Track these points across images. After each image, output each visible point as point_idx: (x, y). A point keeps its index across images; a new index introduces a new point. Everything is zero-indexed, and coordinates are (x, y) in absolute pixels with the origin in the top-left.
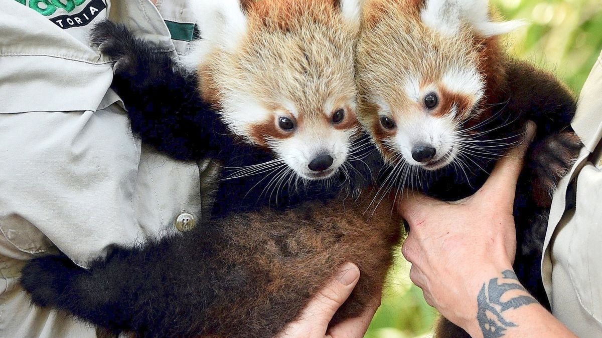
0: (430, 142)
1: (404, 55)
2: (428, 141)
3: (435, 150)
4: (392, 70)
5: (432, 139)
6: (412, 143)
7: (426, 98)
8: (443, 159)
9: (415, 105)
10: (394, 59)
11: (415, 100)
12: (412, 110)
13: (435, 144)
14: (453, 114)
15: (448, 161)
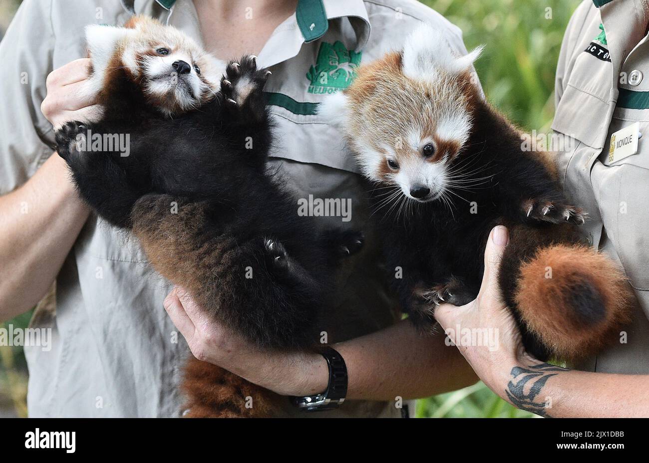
0: (426, 184)
1: (406, 109)
2: (424, 183)
3: (429, 190)
4: (397, 123)
5: (427, 181)
6: (411, 183)
7: (425, 147)
8: (435, 195)
9: (416, 153)
10: (399, 114)
11: (415, 149)
12: (413, 156)
13: (430, 184)
14: (445, 161)
15: (437, 197)
